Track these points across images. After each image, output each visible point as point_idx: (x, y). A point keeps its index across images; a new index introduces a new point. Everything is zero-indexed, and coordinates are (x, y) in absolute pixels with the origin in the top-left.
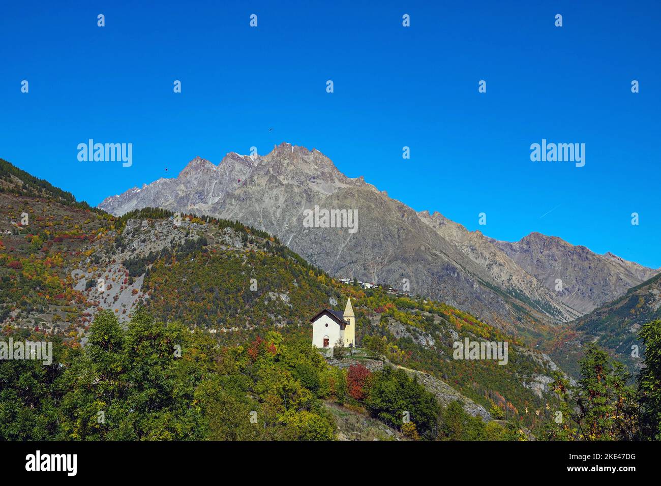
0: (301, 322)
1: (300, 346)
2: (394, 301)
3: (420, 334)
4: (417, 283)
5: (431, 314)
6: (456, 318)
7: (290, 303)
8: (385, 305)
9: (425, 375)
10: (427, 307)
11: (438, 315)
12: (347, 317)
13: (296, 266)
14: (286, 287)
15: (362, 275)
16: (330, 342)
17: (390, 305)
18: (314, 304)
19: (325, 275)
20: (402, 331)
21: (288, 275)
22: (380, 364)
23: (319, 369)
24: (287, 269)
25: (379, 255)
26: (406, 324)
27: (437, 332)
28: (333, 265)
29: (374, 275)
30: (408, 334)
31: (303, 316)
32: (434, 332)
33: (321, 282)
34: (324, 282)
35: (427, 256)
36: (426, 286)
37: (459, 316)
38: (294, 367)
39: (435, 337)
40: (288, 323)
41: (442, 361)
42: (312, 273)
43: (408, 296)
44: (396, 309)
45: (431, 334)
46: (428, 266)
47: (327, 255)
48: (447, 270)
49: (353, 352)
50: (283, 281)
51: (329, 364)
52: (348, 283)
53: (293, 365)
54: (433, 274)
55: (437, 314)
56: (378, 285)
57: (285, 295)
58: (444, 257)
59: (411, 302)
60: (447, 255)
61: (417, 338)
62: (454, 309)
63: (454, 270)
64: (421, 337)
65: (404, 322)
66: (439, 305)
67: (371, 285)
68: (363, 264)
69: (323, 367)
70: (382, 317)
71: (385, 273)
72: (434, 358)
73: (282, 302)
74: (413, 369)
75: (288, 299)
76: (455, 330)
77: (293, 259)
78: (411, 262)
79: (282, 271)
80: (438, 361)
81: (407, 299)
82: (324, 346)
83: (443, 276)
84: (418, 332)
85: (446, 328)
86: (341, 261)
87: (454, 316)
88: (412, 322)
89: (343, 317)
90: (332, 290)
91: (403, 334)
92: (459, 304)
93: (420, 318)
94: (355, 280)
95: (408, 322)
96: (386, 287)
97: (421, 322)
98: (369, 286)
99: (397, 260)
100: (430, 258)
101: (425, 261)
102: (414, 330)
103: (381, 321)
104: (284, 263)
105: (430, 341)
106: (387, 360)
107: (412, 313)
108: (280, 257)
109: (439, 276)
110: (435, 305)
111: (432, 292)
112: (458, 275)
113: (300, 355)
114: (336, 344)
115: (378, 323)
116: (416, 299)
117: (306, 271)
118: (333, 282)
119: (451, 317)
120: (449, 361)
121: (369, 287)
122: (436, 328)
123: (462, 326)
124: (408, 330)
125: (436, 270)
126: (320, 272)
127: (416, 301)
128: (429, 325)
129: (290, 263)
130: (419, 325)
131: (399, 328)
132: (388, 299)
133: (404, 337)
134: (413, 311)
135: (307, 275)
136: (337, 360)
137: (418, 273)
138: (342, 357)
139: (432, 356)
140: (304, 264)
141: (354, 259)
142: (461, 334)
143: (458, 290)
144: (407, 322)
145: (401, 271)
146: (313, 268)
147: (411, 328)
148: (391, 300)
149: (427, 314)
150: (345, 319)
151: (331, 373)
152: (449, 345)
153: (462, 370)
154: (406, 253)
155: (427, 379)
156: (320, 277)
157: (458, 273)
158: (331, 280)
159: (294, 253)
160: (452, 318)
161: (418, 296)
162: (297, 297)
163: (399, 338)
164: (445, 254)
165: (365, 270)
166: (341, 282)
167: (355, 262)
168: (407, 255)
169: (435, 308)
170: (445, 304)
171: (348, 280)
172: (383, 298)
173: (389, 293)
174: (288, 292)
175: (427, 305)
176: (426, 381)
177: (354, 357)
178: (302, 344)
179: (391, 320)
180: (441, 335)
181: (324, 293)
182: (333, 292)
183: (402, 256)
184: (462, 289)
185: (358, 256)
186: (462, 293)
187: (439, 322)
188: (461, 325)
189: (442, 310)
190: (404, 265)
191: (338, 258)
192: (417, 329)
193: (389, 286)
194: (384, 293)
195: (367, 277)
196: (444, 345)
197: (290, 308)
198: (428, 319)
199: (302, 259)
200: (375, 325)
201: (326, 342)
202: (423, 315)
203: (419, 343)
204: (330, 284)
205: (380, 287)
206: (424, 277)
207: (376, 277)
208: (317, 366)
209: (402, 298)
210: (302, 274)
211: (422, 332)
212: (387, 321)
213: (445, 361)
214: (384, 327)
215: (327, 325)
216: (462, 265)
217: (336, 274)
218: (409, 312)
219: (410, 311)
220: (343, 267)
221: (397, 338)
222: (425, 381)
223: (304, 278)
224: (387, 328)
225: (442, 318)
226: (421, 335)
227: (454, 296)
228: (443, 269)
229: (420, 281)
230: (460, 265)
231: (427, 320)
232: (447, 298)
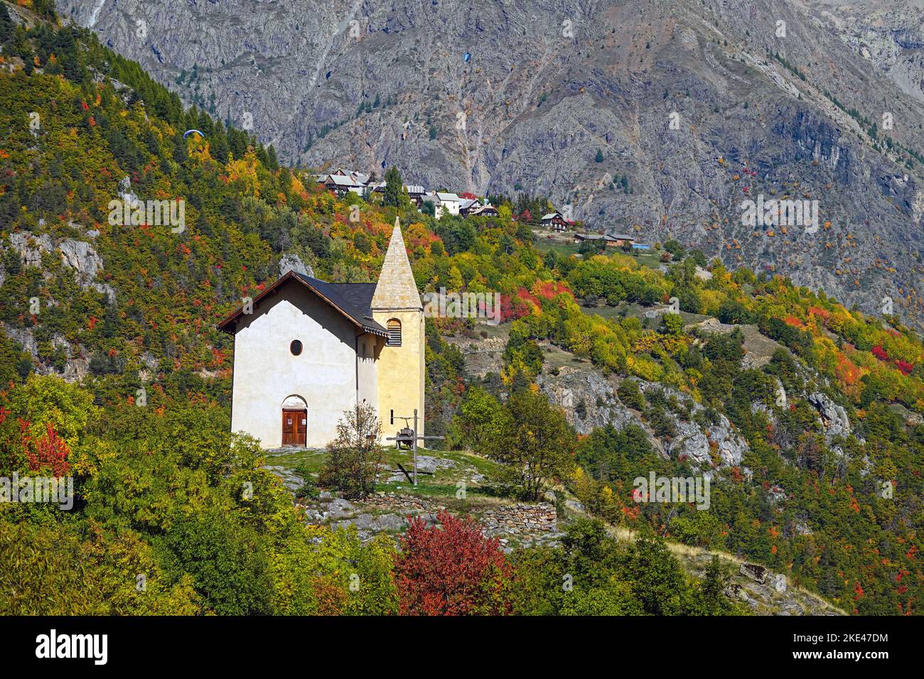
0: (153, 363)
1: (181, 436)
2: (566, 269)
3: (679, 412)
4: (663, 194)
5: (729, 329)
6: (840, 346)
7: (104, 278)
8: (527, 286)
9: (743, 570)
10: (710, 294)
11: (762, 331)
12: (389, 310)
13: (131, 117)
14: (85, 210)
15: (423, 159)
16: (312, 422)
17: (548, 289)
18: (214, 285)
19: (261, 155)
20: (600, 403)
21: (97, 158)
22: (544, 518)
23: (271, 540)
24: (89, 131)
25: (498, 70)
26: (619, 369)
27: (756, 407)
28: (290, 117)
29: (474, 159)
30: (629, 413)
31: (163, 338)
32: (744, 407)
33: (240, 186)
34: (257, 185)
35: (709, 74)
36: (702, 207)
37: (849, 337)
38: (156, 530)
39: (746, 427)
40: (96, 370)
41: (776, 532)
42: (198, 147)
43: (627, 249)
44: (573, 306)
45: (729, 412)
46: (713, 119)
47: (267, 73)
48: (796, 137)
49: (420, 466)
50: (74, 184)
51: (314, 520)
52: (359, 192)
53: (151, 518)
54: (734, 155)
55: (755, 327)
56: (496, 202)
57: (83, 247)
58: (781, 82)
59: (642, 273)
60: (795, 71)
61: (665, 432)
62: (831, 305)
63: (825, 134)
64: (686, 429)
65: (612, 359)
66: (762, 286)
67: (465, 202)
68: (428, 114)
69: (285, 533)
70: (514, 342)
71: (521, 148)
72: (742, 517)
73: (69, 274)
74: (693, 544)
75: (97, 261)
76: (835, 394)
77: (118, 85)
78: (635, 101)
79: (69, 139)
80: (761, 532)
81: (624, 264)
82: (285, 441)
83: (777, 161)
84: (671, 405)
85: (794, 389)
86: (327, 96)
87: (831, 339)
88: (644, 363)
89: (369, 311)
90: (290, 223)
91: (606, 413)
92: (850, 287)
93: (682, 343)
94: (392, 177)
95: (629, 361)
96: (530, 211)
97: (686, 363)
98: (452, 204)
99: (575, 90)
100: (721, 85)
101: (697, 95)
102: (655, 398)
103: (509, 356)
104: (77, 102)
105: (722, 445)
106: (572, 504)
107: (646, 323)
108: (60, 78)
109: (763, 163)
110: (748, 287)
111: (727, 235)
112: (845, 160)
113: (181, 475)
114: (343, 430)
115: (494, 367)
116: (664, 260)
117: (174, 140)
118: (297, 185)
119: (817, 341)
120: (807, 532)
121: (454, 210)
122: (754, 388)
123: (864, 379)
124: (627, 396)
125: (745, 138)
126: (236, 144)
127: (664, 269)
128: (717, 374)
129: (103, 103)
130: (677, 375)
131: (587, 386)
132: (539, 265)
133: (609, 429)
134: (652, 313)
135: (178, 156)
136: (345, 503)
137: (670, 152)
138: (369, 490)
139: (734, 508)
140: (164, 109)
141: (386, 89)
142: (858, 413)
143: (843, 225)
144: (621, 362)
145: (596, 141)
146: (204, 125)
147: (645, 386)
148: (550, 264)
149: (711, 325)
150: (381, 319)
151: (322, 561)
152: (809, 462)
153: (865, 570)
154: (614, 61)
155: (753, 587)
156: (238, 168)
157: (845, 151)
158: (285, 179)
159: (119, 59)
160: (823, 343)
161: (670, 247)
162: (134, 253)
163: (591, 430)
164: (786, 65)
165: (432, 135)
166: (331, 186)
167: (391, 103)
168: (620, 71)
169: (749, 303)
170: (787, 283)
171: (363, 177)
172: (514, 258)
173: (544, 234)
174: (94, 233)
175: (709, 285)
176: (751, 595)
177: (423, 486)
178: (190, 426)
179: (555, 355)
180: (772, 419)
181: (254, 237)
182: (295, 231)
183: (596, 73)
184: (860, 219)
185: (405, 74)
186: (861, 235)
187: (766, 360)
188: (864, 372)
189: (776, 311)
190: (606, 115)
191: (312, 84)
192: (668, 394)
193: (544, 203)
194: (519, 235)
195: (441, 167)
196: (786, 462)
197: (104, 301)
198: (715, 349)
199: (154, 88)
200: (483, 375)
201: (294, 422)
202: (694, 333)
203: (675, 452)
204: (281, 195)
205: (505, 210)
206: (696, 169)
207: (482, 168)
208: (260, 527)
209: (602, 259)
210: (155, 153)
211: (690, 407)
212: (534, 357)
213: (789, 531)
214: (519, 384)
215: (296, 348)
216: (863, 114)
217: (306, 157)
218: (629, 319)
219: (636, 313)
220: (336, 126)
221: (580, 430)
222: (743, 594)
223: (165, 168)
224: (534, 388)
225: (775, 345)
226: (684, 417)
227: (827, 251)
228: (778, 130)
229: (677, 184)
230: (854, 114)
231: (710, 352)
232: (798, 259)
